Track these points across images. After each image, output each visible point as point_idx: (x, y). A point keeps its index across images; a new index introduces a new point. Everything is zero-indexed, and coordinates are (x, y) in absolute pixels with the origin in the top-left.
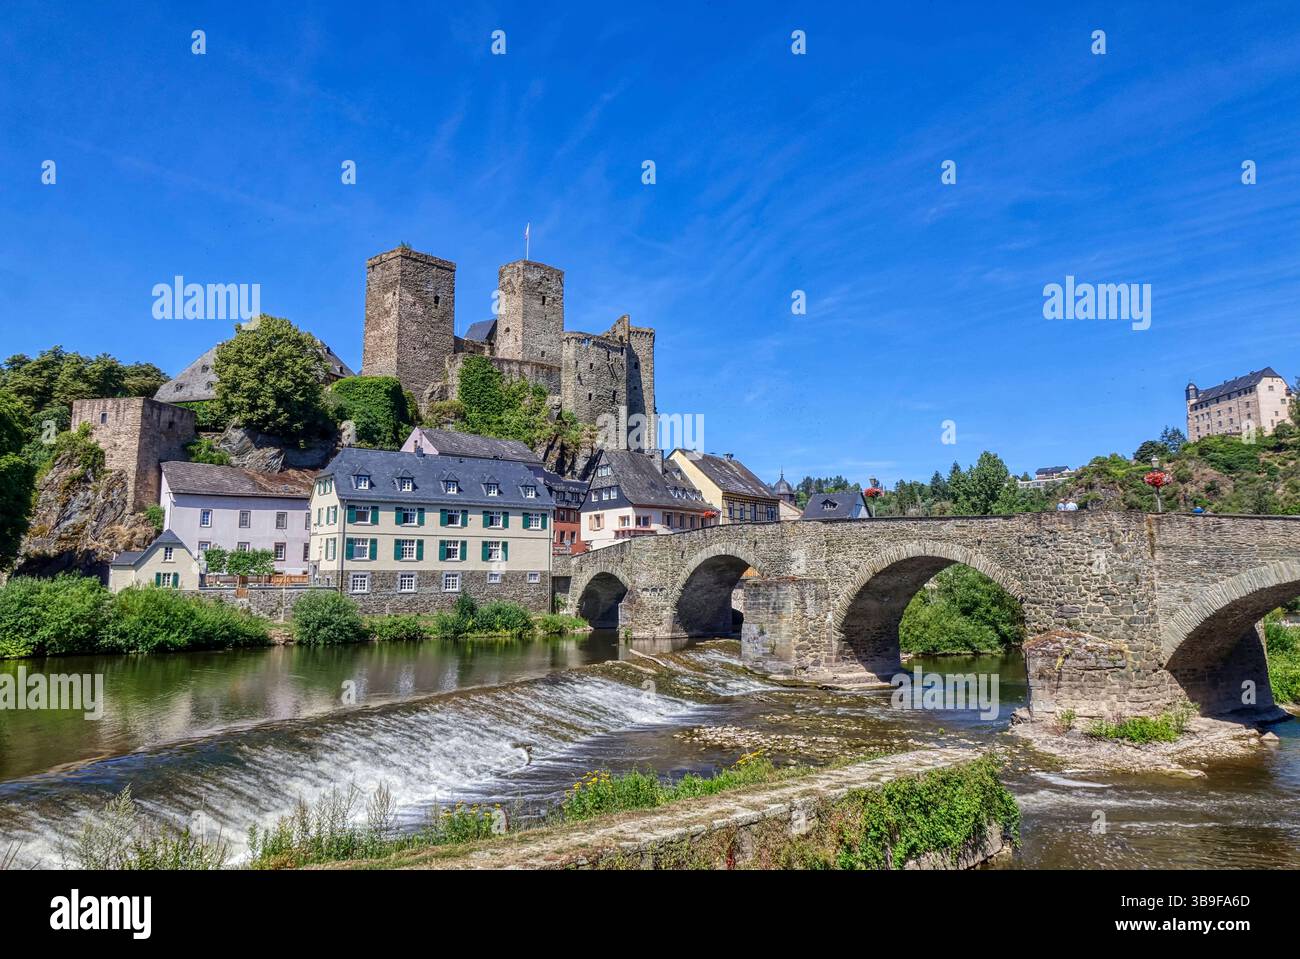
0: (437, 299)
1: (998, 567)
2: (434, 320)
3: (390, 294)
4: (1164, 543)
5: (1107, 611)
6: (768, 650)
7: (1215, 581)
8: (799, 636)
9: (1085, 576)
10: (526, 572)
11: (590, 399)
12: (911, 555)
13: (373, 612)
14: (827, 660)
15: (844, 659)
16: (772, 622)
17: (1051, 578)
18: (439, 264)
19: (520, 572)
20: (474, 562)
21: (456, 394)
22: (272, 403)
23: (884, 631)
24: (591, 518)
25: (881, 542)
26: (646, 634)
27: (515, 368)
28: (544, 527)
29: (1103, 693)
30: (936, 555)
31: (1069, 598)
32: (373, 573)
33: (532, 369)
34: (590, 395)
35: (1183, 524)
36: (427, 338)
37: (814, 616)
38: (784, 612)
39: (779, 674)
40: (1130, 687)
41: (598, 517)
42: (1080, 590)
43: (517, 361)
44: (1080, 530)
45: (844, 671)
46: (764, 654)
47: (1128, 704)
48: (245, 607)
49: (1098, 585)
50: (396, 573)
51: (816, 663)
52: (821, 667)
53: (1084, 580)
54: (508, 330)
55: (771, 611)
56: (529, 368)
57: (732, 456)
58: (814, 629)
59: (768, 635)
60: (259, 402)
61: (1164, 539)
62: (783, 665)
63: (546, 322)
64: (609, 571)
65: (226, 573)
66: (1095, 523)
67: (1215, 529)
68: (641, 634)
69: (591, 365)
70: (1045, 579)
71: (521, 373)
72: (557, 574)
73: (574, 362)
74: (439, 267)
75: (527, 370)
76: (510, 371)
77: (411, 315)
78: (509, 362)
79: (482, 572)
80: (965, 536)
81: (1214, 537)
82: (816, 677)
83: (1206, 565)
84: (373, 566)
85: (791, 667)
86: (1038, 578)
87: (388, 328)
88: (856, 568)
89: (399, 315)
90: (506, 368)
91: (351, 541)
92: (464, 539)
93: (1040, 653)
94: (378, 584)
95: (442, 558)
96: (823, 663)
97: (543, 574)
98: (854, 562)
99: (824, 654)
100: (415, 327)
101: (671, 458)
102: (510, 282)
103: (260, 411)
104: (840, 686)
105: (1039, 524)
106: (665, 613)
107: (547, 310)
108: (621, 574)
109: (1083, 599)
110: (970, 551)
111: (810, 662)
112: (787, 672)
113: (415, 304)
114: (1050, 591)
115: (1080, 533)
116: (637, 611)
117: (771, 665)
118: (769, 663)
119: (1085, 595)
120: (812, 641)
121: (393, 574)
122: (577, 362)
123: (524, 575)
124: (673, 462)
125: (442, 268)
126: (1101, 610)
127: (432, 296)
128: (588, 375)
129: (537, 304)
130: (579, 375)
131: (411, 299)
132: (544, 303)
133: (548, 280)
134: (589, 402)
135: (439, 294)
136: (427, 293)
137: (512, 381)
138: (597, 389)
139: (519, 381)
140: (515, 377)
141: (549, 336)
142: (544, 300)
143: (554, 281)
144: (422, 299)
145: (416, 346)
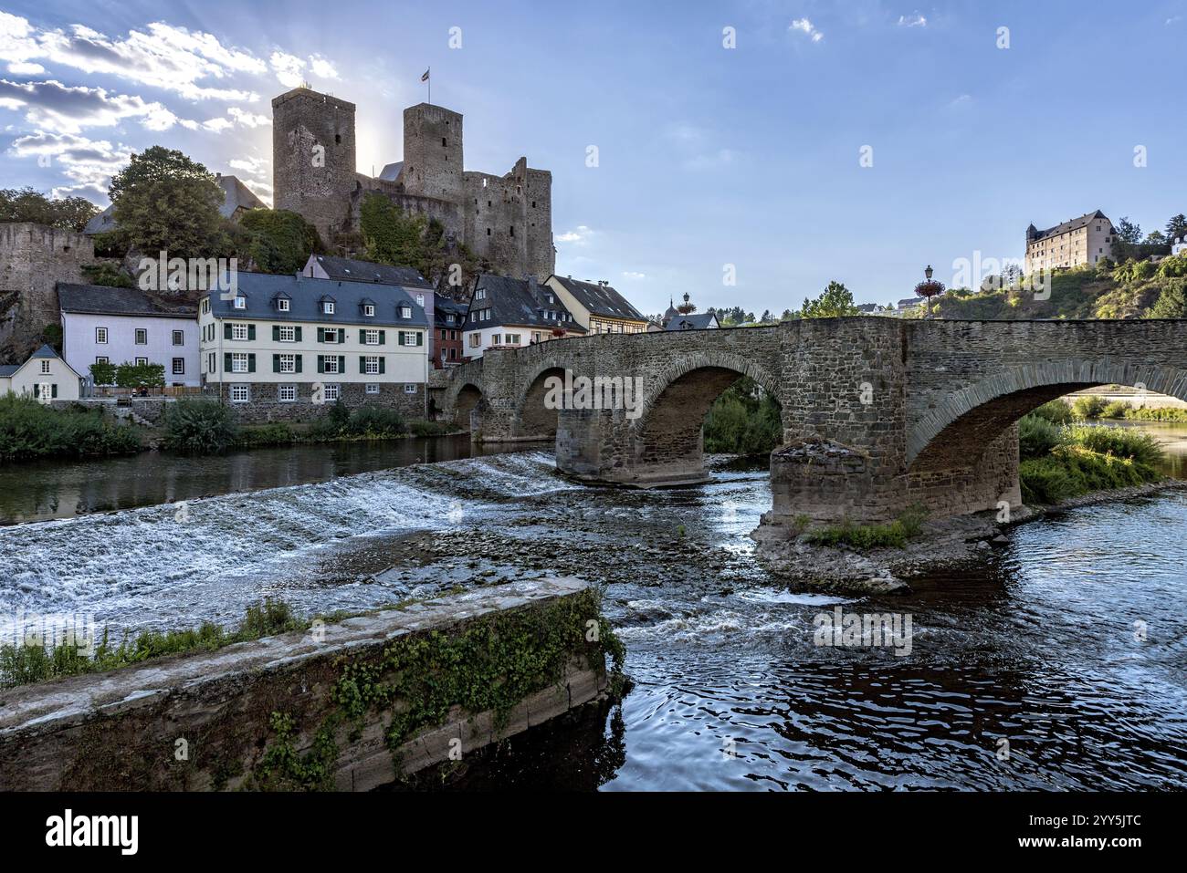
0: (338, 137)
1: (770, 376)
2: (335, 157)
3: (293, 133)
4: (915, 350)
5: (852, 419)
6: (576, 453)
7: (959, 387)
8: (604, 441)
9: (834, 383)
10: (404, 384)
11: (489, 234)
12: (699, 366)
13: (256, 420)
14: (629, 462)
15: (646, 460)
16: (580, 427)
17: (805, 386)
18: (339, 104)
19: (397, 384)
20: (352, 375)
21: (359, 227)
22: (165, 229)
23: (684, 435)
24: (470, 336)
25: (675, 353)
26: (495, 438)
27: (414, 203)
28: (419, 343)
29: (841, 497)
30: (719, 365)
31: (819, 404)
32: (253, 384)
34: (489, 230)
35: (935, 330)
36: (329, 175)
37: (618, 421)
38: (592, 418)
39: (586, 474)
40: (867, 492)
41: (477, 336)
42: (830, 397)
43: (415, 197)
44: (833, 337)
45: (645, 472)
46: (573, 456)
47: (864, 508)
48: (127, 415)
49: (846, 392)
50: (276, 384)
51: (619, 465)
52: (624, 468)
53: (833, 387)
54: (412, 169)
55: (580, 418)
57: (607, 283)
58: (619, 434)
59: (577, 439)
60: (152, 228)
61: (916, 346)
62: (590, 466)
63: (446, 162)
64: (473, 383)
65: (116, 385)
66: (848, 329)
67: (964, 335)
68: (490, 438)
69: (490, 203)
70: (800, 386)
71: (419, 208)
72: (430, 386)
73: (473, 200)
74: (339, 107)
75: (425, 205)
76: (409, 206)
78: (408, 197)
79: (360, 384)
80: (743, 347)
81: (963, 343)
82: (618, 477)
83: (951, 370)
84: (253, 378)
85: (597, 468)
86: (794, 385)
87: (292, 165)
88: (655, 377)
89: (300, 151)
90: (405, 203)
91: (228, 356)
92: (342, 354)
93: (782, 459)
94: (258, 395)
95: (320, 371)
96: (626, 464)
97: (420, 386)
98: (653, 372)
99: (627, 457)
101: (546, 284)
102: (412, 125)
103: (154, 237)
104: (640, 485)
105: (798, 332)
106: (511, 418)
107: (447, 151)
108: (479, 385)
109: (831, 406)
110: (748, 361)
111: (614, 464)
112: (593, 473)
114: (804, 397)
115: (833, 340)
116: (487, 418)
117: (579, 466)
118: (578, 464)
119: (834, 402)
120: (616, 445)
121: (274, 386)
122: (476, 200)
123: (401, 386)
124: (549, 287)
125: (342, 108)
126: (847, 416)
127: (333, 135)
128: (487, 213)
129: (438, 145)
130: (478, 212)
131: (312, 137)
132: (444, 144)
133: (447, 123)
134: (488, 236)
135: (340, 133)
136: (328, 131)
137: (410, 215)
138: (495, 225)
139: (416, 215)
140: (414, 212)
141: (450, 175)
142: (444, 142)
143: (454, 123)
144: (323, 137)
145: (320, 182)
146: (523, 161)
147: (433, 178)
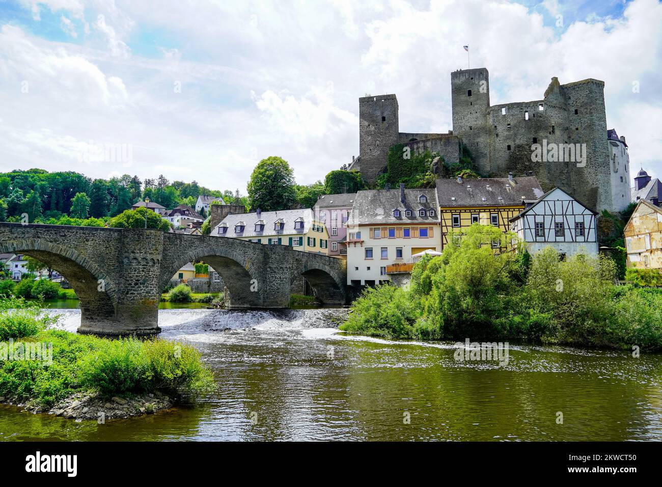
0: (384, 119)
2: (382, 131)
11: (509, 149)
33: (432, 143)
36: (378, 142)
56: (430, 143)
63: (471, 107)
69: (508, 125)
71: (425, 148)
73: (493, 127)
74: (384, 100)
76: (418, 148)
77: (367, 132)
90: (415, 146)
100: (370, 138)
107: (472, 98)
113: (369, 125)
122: (495, 126)
125: (386, 100)
127: (380, 118)
128: (506, 133)
129: (465, 97)
130: (497, 135)
131: (367, 123)
133: (472, 79)
134: (508, 151)
135: (385, 115)
136: (377, 117)
137: (419, 154)
138: (514, 141)
139: (423, 153)
140: (421, 151)
141: (475, 115)
142: (470, 93)
143: (477, 77)
144: (373, 121)
145: (371, 148)
146: (555, 80)
147: (460, 121)
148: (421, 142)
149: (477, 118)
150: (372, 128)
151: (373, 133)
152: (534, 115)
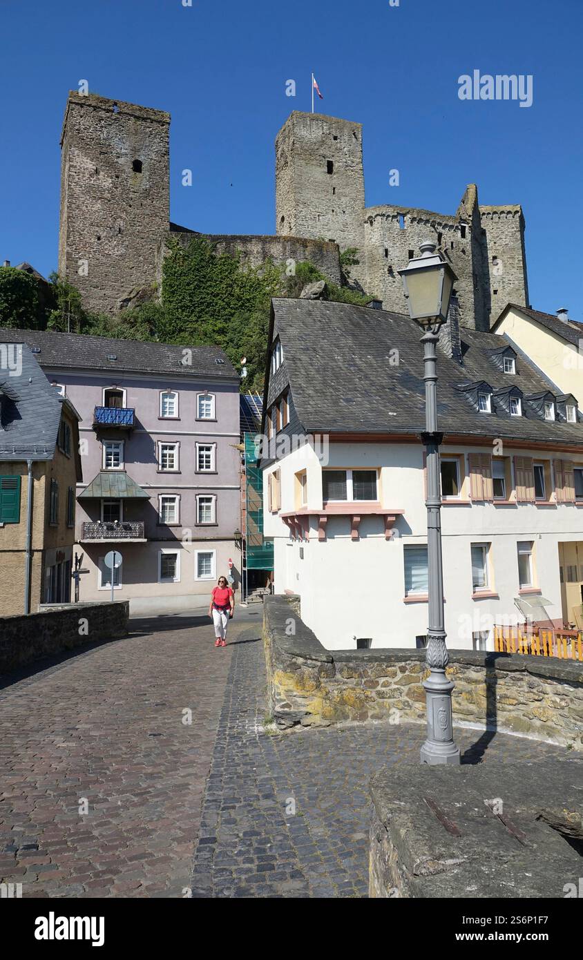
0: (137, 166)
2: (133, 195)
3: (66, 166)
18: (138, 113)
21: (161, 298)
24: (271, 482)
27: (256, 248)
36: (120, 223)
41: (277, 479)
43: (259, 238)
54: (283, 219)
63: (334, 197)
69: (411, 253)
71: (265, 255)
73: (381, 251)
74: (137, 118)
75: (276, 249)
76: (246, 254)
77: (89, 190)
78: (245, 240)
89: (70, 189)
90: (240, 251)
100: (98, 206)
107: (335, 180)
113: (97, 172)
122: (386, 251)
125: (144, 119)
127: (125, 162)
129: (319, 172)
130: (390, 269)
131: (90, 165)
132: (330, 171)
133: (335, 138)
135: (141, 157)
136: (119, 155)
137: (250, 270)
139: (261, 267)
140: (255, 262)
141: (341, 218)
142: (330, 166)
143: (346, 138)
144: (111, 165)
145: (103, 235)
147: (310, 222)
148: (254, 241)
149: (345, 225)
150: (107, 182)
151: (107, 195)
152: (452, 243)
